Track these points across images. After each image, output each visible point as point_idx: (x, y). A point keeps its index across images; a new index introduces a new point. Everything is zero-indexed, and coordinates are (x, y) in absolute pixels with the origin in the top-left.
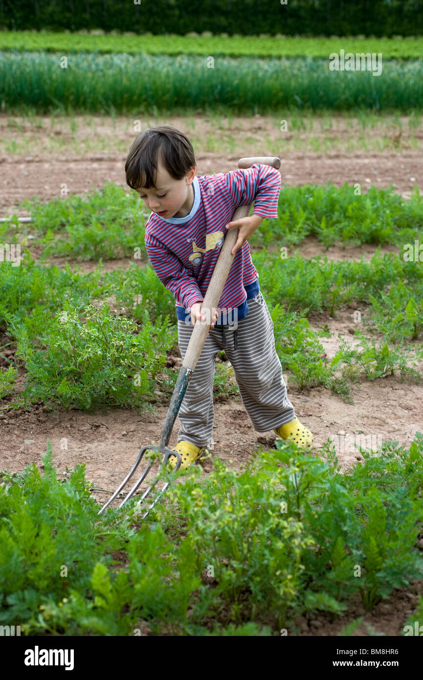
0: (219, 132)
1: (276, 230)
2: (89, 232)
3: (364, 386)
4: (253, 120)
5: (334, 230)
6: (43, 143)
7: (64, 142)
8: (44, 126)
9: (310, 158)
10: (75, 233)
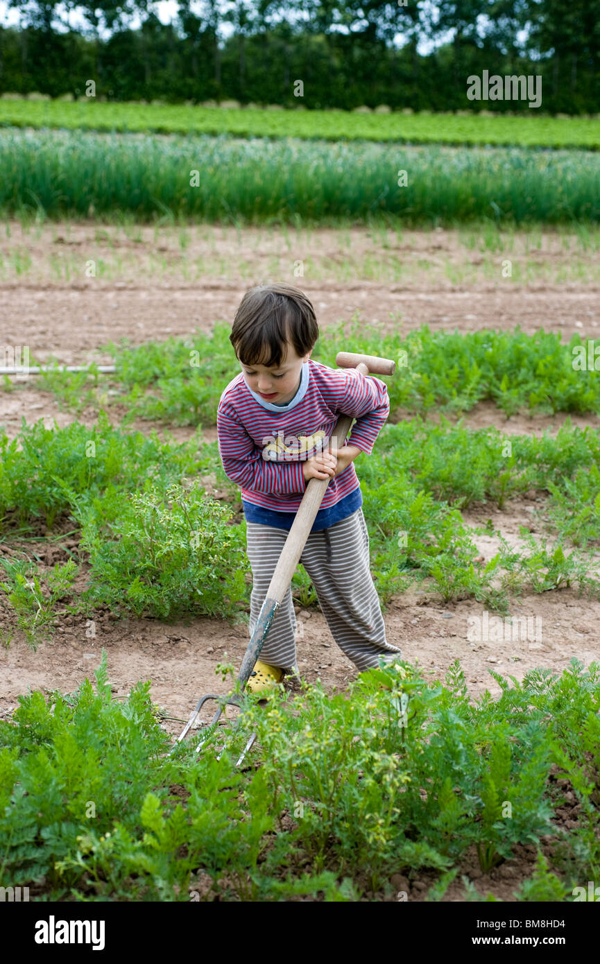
0: (383, 251)
1: (440, 392)
2: (188, 388)
3: (529, 601)
4: (432, 235)
5: (519, 393)
6: (141, 263)
7: (169, 263)
8: (144, 238)
9: (505, 291)
10: (169, 389)
